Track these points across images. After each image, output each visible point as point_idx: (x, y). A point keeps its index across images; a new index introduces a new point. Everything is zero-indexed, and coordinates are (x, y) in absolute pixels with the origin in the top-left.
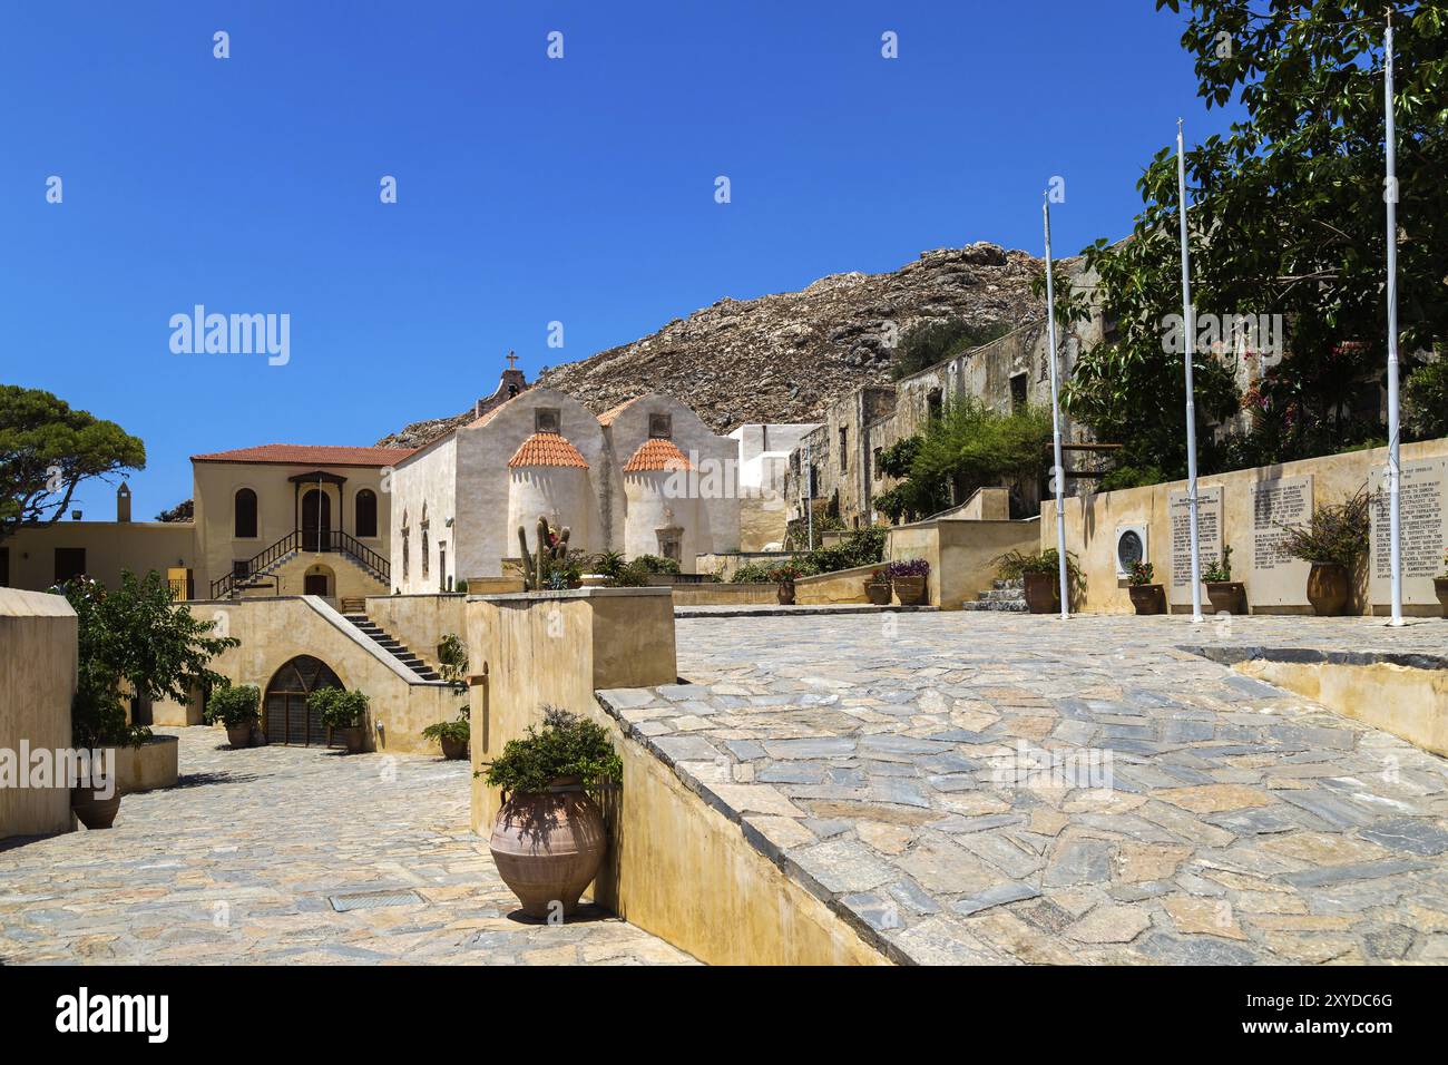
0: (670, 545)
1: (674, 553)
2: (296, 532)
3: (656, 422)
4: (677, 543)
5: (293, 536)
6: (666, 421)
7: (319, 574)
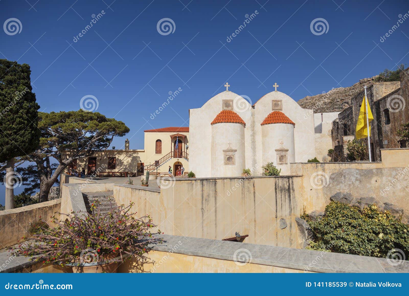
0: (282, 156)
1: (284, 160)
2: (171, 152)
3: (275, 104)
4: (285, 155)
5: (171, 153)
6: (279, 103)
7: (179, 164)
